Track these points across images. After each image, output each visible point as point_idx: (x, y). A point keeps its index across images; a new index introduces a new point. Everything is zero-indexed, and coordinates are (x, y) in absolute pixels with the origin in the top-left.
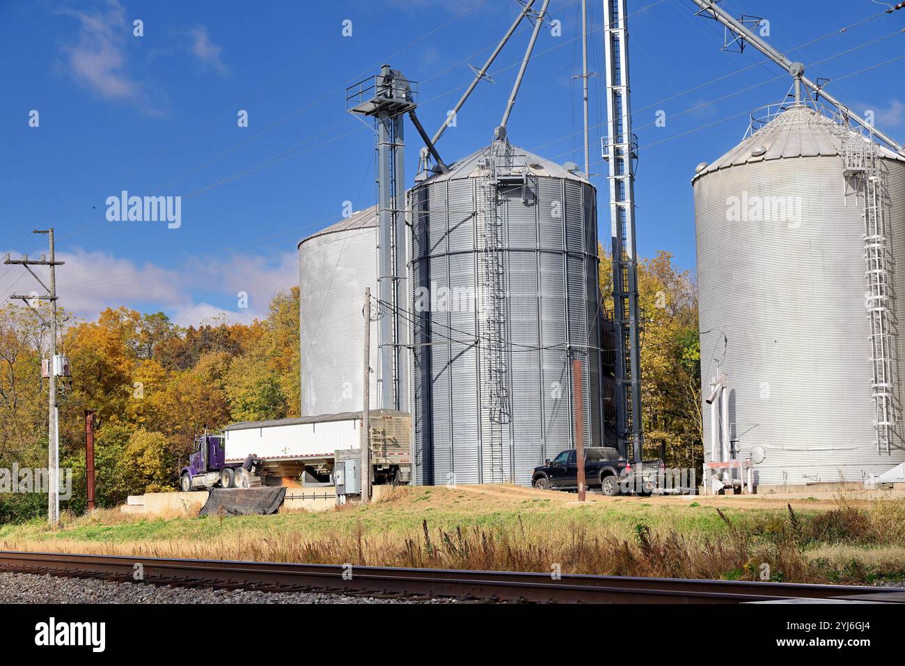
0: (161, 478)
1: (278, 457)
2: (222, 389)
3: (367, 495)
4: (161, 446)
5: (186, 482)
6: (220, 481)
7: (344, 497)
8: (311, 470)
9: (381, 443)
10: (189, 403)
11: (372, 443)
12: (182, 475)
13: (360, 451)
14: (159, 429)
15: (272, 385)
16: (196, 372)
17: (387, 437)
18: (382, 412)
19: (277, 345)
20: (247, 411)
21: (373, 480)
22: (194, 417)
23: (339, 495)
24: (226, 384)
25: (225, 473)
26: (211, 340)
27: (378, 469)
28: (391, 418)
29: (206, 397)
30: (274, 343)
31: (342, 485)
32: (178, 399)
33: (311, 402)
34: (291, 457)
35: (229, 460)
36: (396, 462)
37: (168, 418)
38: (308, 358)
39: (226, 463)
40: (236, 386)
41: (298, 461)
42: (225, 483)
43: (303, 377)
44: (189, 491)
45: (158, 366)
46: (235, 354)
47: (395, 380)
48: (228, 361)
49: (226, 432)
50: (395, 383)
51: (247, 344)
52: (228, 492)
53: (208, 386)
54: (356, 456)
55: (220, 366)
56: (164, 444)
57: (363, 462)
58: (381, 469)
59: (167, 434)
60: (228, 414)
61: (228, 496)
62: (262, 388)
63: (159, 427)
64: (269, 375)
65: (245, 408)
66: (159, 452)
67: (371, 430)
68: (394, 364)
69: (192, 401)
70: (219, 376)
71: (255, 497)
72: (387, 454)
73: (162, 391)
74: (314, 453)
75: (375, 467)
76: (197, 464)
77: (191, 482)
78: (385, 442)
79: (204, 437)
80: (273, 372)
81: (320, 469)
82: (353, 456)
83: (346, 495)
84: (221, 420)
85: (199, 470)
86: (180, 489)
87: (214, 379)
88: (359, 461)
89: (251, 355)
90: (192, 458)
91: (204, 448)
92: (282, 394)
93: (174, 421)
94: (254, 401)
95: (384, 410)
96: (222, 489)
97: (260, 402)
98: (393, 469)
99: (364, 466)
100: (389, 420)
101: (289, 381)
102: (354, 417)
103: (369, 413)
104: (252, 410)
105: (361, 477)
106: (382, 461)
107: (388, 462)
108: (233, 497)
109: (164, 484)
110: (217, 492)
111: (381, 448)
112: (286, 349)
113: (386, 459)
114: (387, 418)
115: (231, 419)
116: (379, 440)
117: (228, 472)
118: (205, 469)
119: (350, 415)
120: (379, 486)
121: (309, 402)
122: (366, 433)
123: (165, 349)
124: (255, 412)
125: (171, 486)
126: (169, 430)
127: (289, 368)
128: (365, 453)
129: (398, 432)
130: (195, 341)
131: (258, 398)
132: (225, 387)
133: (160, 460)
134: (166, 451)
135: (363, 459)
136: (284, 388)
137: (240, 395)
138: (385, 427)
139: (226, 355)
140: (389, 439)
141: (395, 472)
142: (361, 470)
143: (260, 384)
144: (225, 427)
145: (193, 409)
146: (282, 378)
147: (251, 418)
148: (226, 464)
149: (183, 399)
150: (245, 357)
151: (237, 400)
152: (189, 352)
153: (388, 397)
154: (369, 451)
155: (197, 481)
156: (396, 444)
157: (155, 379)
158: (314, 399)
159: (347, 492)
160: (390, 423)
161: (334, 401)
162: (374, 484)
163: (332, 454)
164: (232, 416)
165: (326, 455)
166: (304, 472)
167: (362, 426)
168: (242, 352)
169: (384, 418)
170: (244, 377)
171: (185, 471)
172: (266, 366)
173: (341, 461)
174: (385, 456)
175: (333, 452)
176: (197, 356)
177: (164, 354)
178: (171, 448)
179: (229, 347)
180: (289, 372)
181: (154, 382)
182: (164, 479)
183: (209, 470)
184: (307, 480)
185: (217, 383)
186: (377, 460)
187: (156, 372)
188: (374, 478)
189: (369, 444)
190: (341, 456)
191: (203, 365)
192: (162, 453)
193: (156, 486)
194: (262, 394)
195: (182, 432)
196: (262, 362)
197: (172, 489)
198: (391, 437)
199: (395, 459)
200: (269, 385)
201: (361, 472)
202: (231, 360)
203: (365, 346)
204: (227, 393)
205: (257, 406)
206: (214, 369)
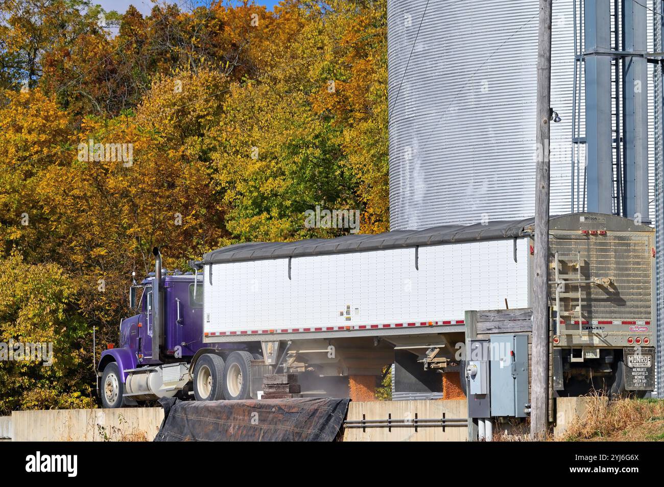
0: (60, 374)
1: (330, 329)
2: (205, 161)
3: (543, 420)
4: (58, 297)
5: (111, 384)
6: (191, 385)
7: (488, 424)
8: (410, 361)
9: (579, 295)
10: (125, 194)
11: (558, 293)
12: (102, 367)
13: (527, 314)
14: (55, 257)
15: (324, 152)
16: (141, 118)
17: (595, 280)
18: (582, 219)
19: (336, 53)
20: (265, 215)
21: (560, 387)
22: (135, 229)
23: (475, 421)
24: (214, 149)
25: (202, 366)
26: (177, 41)
27: (573, 360)
28: (604, 234)
29: (168, 180)
30: (329, 49)
31: (481, 397)
32: (100, 186)
33: (412, 192)
34: (362, 328)
35: (213, 334)
36: (617, 341)
37: (75, 228)
38: (407, 86)
39: (206, 340)
40: (237, 152)
41: (378, 338)
42: (203, 389)
43: (393, 131)
44: (118, 406)
45: (51, 106)
46: (236, 75)
47: (616, 141)
48: (219, 93)
49: (207, 268)
50: (618, 148)
51: (264, 52)
52: (208, 410)
53: (171, 153)
54: (516, 326)
55: (199, 106)
56: (66, 293)
57: (534, 340)
58: (581, 360)
59: (73, 270)
60: (217, 221)
61: (209, 419)
62: (298, 159)
63: (53, 251)
64: (318, 126)
65: (260, 205)
66: (53, 312)
67: (555, 265)
68: (614, 101)
69: (133, 190)
70: (195, 129)
71: (274, 422)
72: (595, 322)
73: (61, 164)
74: (418, 320)
75: (565, 353)
76: (139, 343)
77: (122, 386)
78: (589, 294)
79: (153, 279)
80: (326, 119)
81: (432, 357)
82: (509, 325)
83: (493, 420)
84: (201, 237)
85: (141, 358)
86: (100, 402)
87: (184, 137)
88: (523, 338)
89: (275, 80)
90: (125, 328)
91: (154, 307)
92: (347, 174)
93: (88, 237)
94: (281, 190)
95: (589, 215)
96: (196, 403)
97: (296, 192)
98: (609, 359)
99: (537, 350)
100: (600, 239)
101: (364, 140)
102: (513, 232)
103: (550, 222)
104: (275, 212)
105: (529, 376)
106: (581, 338)
107: (596, 341)
108: (222, 422)
109: (67, 389)
110: (184, 409)
111: (578, 309)
112: (360, 64)
113: (591, 335)
114: (595, 234)
115: (227, 234)
116: (575, 288)
117: (210, 362)
118: (155, 355)
119: (504, 226)
120: (575, 398)
121: (408, 194)
122: (542, 270)
123: (68, 65)
124: (281, 216)
125: (84, 393)
126: (79, 258)
127: (366, 108)
128: (538, 320)
129: (622, 269)
130: (140, 43)
131: (289, 182)
132: (215, 156)
133: (57, 332)
134: (71, 308)
135: (535, 332)
136: (353, 159)
137: (246, 174)
138: (589, 256)
139: (214, 78)
140: (600, 286)
141: (614, 366)
142: (529, 359)
143: (294, 149)
144: (208, 254)
145: (135, 206)
146: (348, 135)
147: (273, 230)
148: (206, 345)
149: (111, 183)
150: (259, 83)
151: (240, 187)
152: (124, 70)
153: (599, 180)
154: (550, 314)
155: (136, 383)
156: (615, 298)
157: (43, 137)
158: (420, 187)
159: (493, 415)
160: (603, 248)
161: (469, 191)
162: (562, 394)
163: (460, 323)
164: (229, 226)
165: (447, 323)
166: (393, 366)
167: (532, 253)
168: (251, 71)
169: (587, 234)
170: (256, 134)
171: (109, 359)
172: (309, 104)
173: (480, 337)
174: (588, 327)
175: (462, 317)
176: (143, 80)
177: (66, 75)
178: (82, 302)
179: (222, 58)
180: (365, 119)
181: (42, 144)
182: (65, 376)
183: (166, 358)
184: (401, 386)
185: (192, 145)
186: (569, 337)
187: (46, 118)
188: (561, 382)
189: (550, 297)
190: (481, 326)
191: (160, 101)
192: (61, 315)
193: (45, 393)
194: (298, 174)
195: (107, 265)
196: (299, 96)
197: (86, 400)
198: (605, 281)
199: (617, 337)
200: (318, 152)
201: (529, 365)
202: (226, 91)
203: (540, 56)
204: (216, 170)
205: (288, 203)
206: (183, 112)
